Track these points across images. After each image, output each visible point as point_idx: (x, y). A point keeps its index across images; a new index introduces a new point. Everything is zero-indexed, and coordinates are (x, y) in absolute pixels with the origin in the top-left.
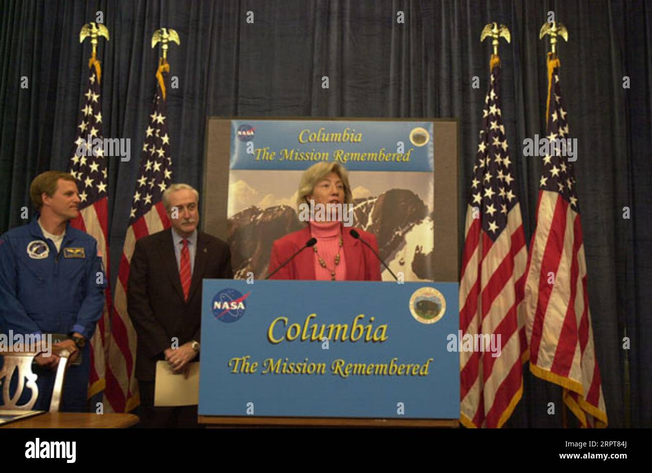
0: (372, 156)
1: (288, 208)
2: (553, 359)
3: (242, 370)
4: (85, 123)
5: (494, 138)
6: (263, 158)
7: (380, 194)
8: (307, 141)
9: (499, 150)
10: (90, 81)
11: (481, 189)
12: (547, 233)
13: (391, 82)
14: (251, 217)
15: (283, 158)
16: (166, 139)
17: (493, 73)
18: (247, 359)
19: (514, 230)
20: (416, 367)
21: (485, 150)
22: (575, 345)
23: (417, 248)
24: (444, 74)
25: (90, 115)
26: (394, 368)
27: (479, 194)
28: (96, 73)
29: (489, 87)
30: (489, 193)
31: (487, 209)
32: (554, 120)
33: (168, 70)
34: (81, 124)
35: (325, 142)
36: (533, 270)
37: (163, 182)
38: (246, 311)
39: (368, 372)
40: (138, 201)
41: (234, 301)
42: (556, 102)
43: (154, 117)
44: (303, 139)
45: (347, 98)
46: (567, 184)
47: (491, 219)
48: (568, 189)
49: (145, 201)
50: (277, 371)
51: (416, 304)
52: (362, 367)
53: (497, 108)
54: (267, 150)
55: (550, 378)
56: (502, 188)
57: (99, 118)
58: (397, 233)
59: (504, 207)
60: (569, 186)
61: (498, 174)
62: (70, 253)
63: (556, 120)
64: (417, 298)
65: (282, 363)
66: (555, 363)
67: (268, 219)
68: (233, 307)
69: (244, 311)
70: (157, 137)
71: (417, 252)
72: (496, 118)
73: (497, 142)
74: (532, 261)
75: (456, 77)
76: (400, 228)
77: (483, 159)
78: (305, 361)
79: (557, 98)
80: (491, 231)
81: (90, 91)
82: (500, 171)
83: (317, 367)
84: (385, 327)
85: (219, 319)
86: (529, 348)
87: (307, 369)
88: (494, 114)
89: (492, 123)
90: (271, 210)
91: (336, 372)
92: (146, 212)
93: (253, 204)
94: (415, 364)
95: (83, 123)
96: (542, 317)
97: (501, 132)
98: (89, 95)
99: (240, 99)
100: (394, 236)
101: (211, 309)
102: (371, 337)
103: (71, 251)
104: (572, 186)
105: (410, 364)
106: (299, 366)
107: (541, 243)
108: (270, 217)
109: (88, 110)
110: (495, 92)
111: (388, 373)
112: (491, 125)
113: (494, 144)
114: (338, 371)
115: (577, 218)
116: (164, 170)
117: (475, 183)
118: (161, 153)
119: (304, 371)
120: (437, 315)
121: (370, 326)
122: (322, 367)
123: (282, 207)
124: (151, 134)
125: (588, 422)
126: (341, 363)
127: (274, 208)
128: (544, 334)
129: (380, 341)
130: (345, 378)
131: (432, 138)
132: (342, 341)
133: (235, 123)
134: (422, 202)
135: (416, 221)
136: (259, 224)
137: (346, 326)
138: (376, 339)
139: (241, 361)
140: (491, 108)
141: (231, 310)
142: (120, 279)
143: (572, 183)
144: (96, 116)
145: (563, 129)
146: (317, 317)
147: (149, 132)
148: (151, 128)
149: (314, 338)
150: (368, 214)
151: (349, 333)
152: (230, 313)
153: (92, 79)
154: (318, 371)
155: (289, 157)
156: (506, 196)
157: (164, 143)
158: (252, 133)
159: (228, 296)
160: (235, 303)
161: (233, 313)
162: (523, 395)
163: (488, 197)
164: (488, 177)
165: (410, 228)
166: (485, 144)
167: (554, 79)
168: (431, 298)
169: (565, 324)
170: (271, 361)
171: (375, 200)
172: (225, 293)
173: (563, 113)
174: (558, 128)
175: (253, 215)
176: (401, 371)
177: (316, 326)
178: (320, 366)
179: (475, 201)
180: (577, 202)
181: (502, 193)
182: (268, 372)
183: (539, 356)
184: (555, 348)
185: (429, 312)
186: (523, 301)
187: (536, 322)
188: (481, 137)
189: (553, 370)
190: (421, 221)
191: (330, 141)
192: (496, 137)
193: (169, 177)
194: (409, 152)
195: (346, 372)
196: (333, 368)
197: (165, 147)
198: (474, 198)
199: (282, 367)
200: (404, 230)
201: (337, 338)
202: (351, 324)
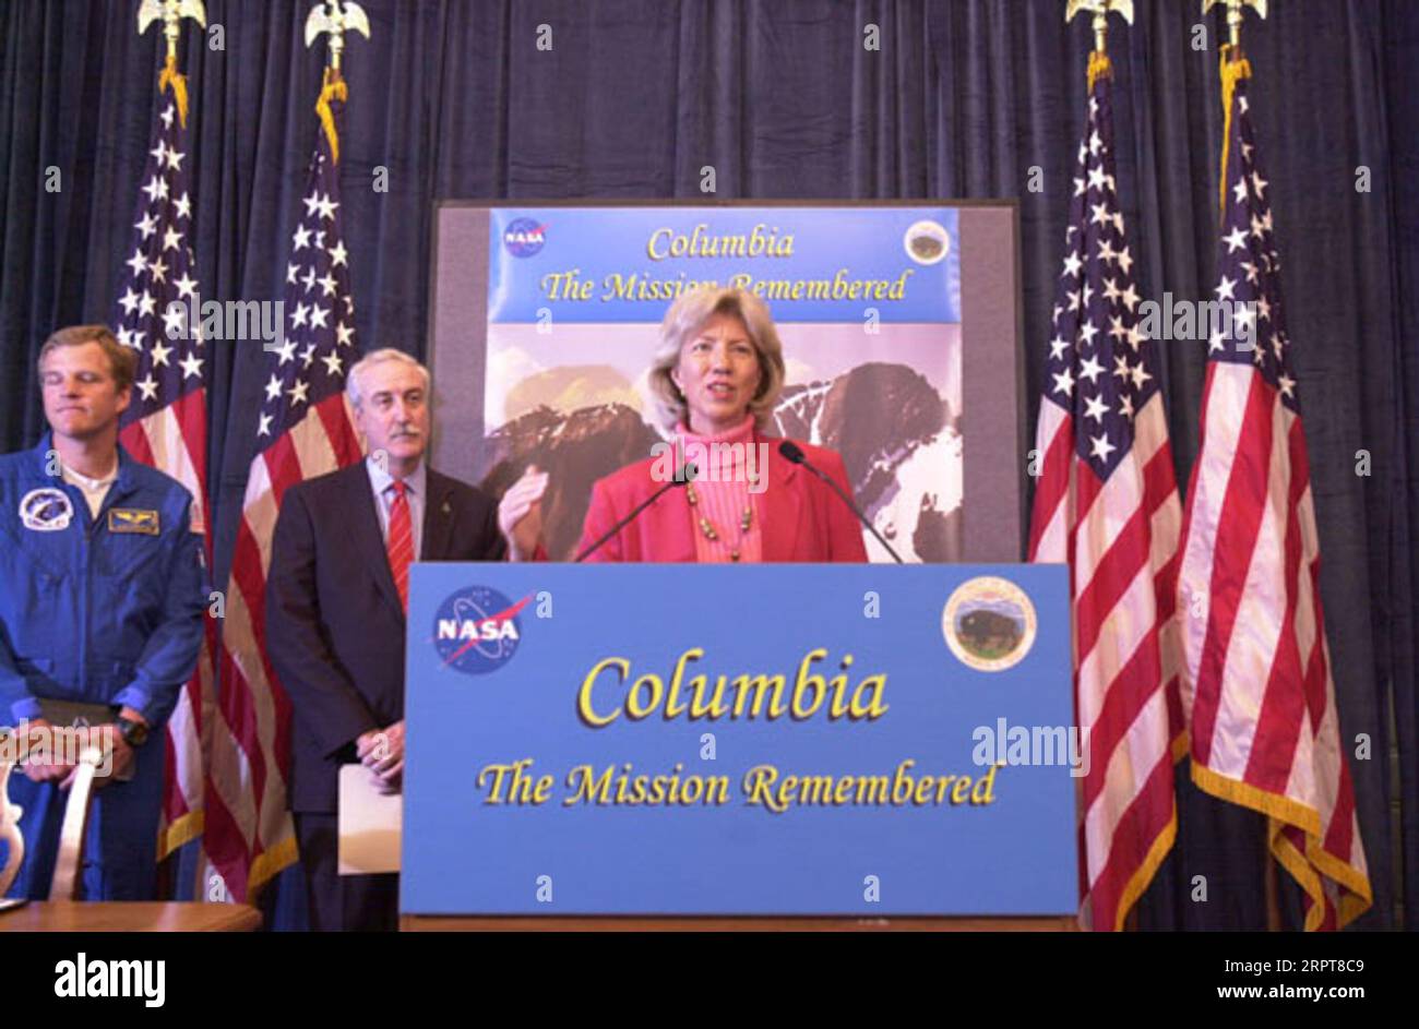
0: (819, 287)
1: (625, 411)
2: (1247, 753)
3: (513, 797)
4: (152, 218)
5: (1100, 243)
6: (566, 295)
7: (837, 375)
8: (666, 253)
9: (1113, 270)
10: (163, 122)
11: (1073, 361)
12: (1230, 460)
13: (856, 130)
14: (538, 433)
15: (612, 295)
16: (339, 254)
17: (1095, 93)
18: (525, 767)
19: (1149, 455)
20: (963, 783)
21: (1080, 270)
22: (1299, 720)
23: (926, 500)
24: (975, 108)
25: (163, 199)
26: (905, 785)
27: (1067, 373)
28: (175, 105)
29: (1086, 126)
30: (1091, 369)
31: (1086, 407)
32: (1239, 199)
33: (343, 97)
34: (141, 219)
35: (710, 256)
36: (1194, 545)
37: (334, 353)
38: (521, 643)
39: (839, 799)
40: (275, 397)
41: (491, 616)
42: (1243, 158)
43: (313, 204)
44: (658, 252)
45: (756, 164)
46: (1273, 347)
47: (1095, 429)
48: (1275, 357)
49: (291, 397)
50: (603, 798)
51: (959, 621)
52: (824, 785)
53: (1105, 172)
54: (575, 277)
55: (1241, 797)
56: (1120, 358)
57: (183, 206)
58: (877, 464)
59: (1127, 401)
60: (1278, 353)
61: (1111, 327)
62: (123, 521)
63: (1244, 200)
64: (963, 606)
65: (615, 776)
66: (1253, 762)
67: (578, 436)
68: (488, 634)
69: (516, 642)
70: (320, 250)
71: (926, 508)
72: (1104, 196)
73: (1106, 251)
74: (1193, 526)
75: (1002, 116)
76: (884, 454)
77: (1074, 292)
78: (675, 771)
79: (1246, 149)
80: (1097, 457)
81: (162, 144)
82: (1115, 317)
83: (707, 786)
84: (880, 680)
85: (453, 664)
86: (1188, 726)
87: (679, 792)
88: (1100, 187)
89: (1095, 208)
90: (585, 415)
91: (756, 798)
92: (294, 423)
93: (542, 401)
94: (959, 776)
95: (147, 217)
96: (1219, 655)
97: (1116, 230)
98: (159, 153)
99: (512, 169)
100: (871, 472)
101: (430, 641)
102: (846, 708)
103: (127, 516)
104: (1283, 352)
105: (948, 775)
106: (660, 783)
107: (1213, 482)
108: (583, 431)
109: (157, 189)
110: (1100, 137)
111: (891, 801)
112: (1092, 214)
113: (1101, 255)
114: (762, 795)
115: (1296, 424)
116: (337, 325)
117: (1058, 346)
118: (329, 285)
119: (673, 798)
120: (1014, 646)
121: (842, 680)
122: (720, 785)
123: (610, 408)
124: (306, 244)
125: (1326, 896)
126: (768, 775)
127: (594, 409)
128: (1225, 694)
129: (869, 717)
130: (780, 813)
131: (957, 247)
132: (770, 718)
133: (500, 216)
134: (934, 393)
135: (922, 436)
136: (558, 447)
137: (780, 680)
138: (857, 711)
139: (511, 774)
140: (1091, 173)
141: (483, 643)
142: (236, 577)
143: (1284, 345)
144: (176, 202)
145: (1260, 221)
146: (705, 656)
147: (301, 238)
148: (306, 229)
149: (697, 710)
150: (810, 422)
151: (788, 697)
152: (479, 649)
153: (168, 117)
154: (710, 797)
155: (626, 292)
156: (1130, 376)
157: (335, 263)
158: (539, 238)
159: (474, 606)
160: (493, 623)
161: (487, 649)
162: (1178, 836)
163: (1088, 378)
164: (1088, 331)
165: (909, 453)
166: (1080, 258)
167: (1236, 106)
168: (998, 605)
169: (1275, 671)
170: (589, 771)
171: (824, 390)
172: (467, 597)
173: (1259, 184)
174: (1250, 218)
175: (543, 426)
176: (924, 794)
177: (702, 680)
178: (713, 781)
179: (1057, 389)
180: (1294, 389)
181: (1122, 369)
182: (579, 801)
183: (1215, 746)
184: (1253, 728)
185: (994, 640)
186: (1172, 619)
187: (1204, 667)
188: (1068, 240)
189: (1248, 778)
190: (933, 436)
191: (720, 255)
192: (1105, 241)
193: (348, 342)
194: (904, 277)
195: (782, 798)
196: (748, 788)
197: (338, 272)
198: (1055, 383)
199: (616, 786)
200: (895, 457)
201: (756, 710)
202: (793, 675)
